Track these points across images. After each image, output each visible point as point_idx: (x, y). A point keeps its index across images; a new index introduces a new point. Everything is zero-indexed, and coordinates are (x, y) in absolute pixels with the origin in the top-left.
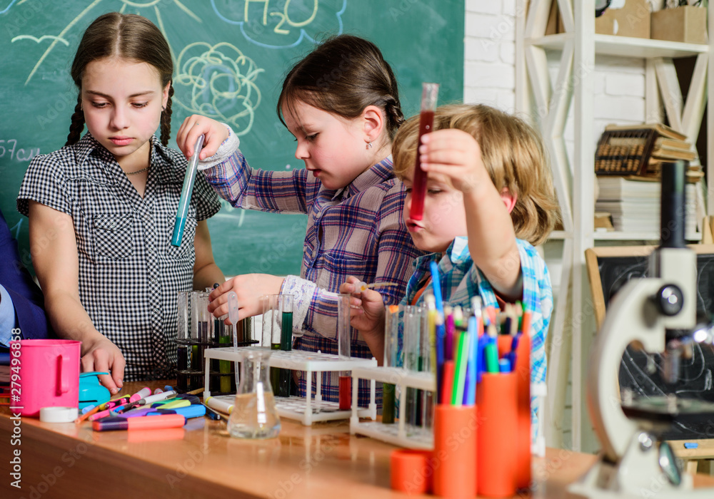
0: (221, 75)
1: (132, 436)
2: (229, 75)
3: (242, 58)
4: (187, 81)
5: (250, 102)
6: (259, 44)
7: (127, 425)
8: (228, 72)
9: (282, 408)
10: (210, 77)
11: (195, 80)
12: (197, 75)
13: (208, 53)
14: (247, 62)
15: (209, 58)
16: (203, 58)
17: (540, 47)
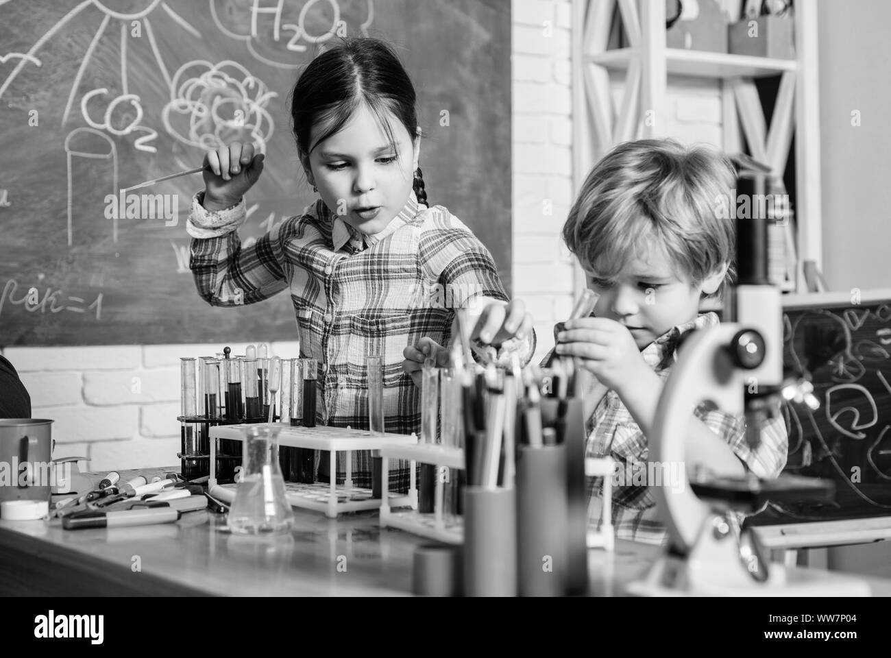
0: (225, 100)
1: (112, 535)
2: (235, 100)
3: (250, 79)
4: (184, 107)
5: (261, 132)
6: (270, 63)
7: (106, 521)
8: (234, 97)
9: (302, 497)
10: (211, 103)
11: (194, 106)
12: (196, 100)
13: (209, 74)
14: (257, 85)
15: (211, 81)
16: (204, 80)
17: (601, 64)
